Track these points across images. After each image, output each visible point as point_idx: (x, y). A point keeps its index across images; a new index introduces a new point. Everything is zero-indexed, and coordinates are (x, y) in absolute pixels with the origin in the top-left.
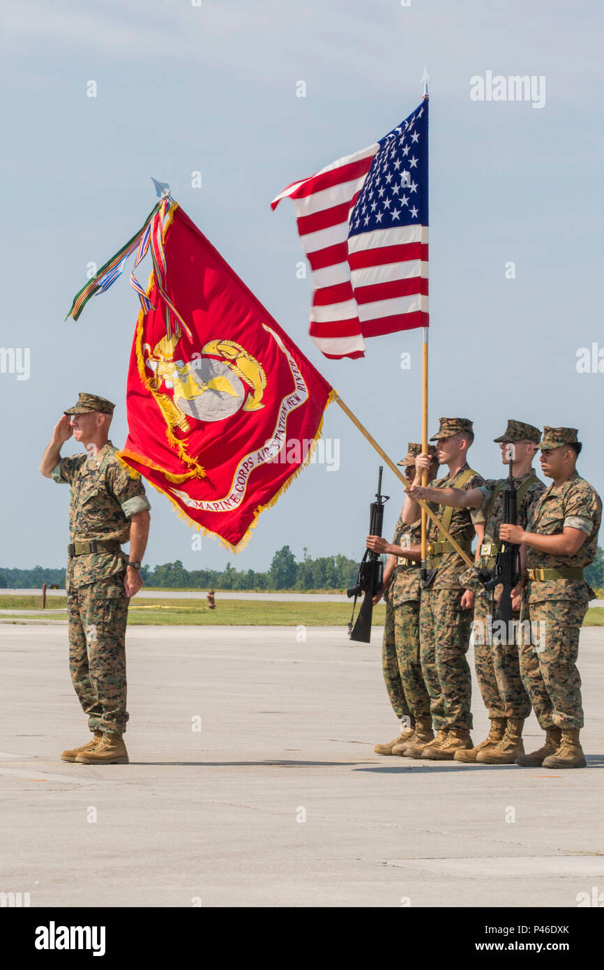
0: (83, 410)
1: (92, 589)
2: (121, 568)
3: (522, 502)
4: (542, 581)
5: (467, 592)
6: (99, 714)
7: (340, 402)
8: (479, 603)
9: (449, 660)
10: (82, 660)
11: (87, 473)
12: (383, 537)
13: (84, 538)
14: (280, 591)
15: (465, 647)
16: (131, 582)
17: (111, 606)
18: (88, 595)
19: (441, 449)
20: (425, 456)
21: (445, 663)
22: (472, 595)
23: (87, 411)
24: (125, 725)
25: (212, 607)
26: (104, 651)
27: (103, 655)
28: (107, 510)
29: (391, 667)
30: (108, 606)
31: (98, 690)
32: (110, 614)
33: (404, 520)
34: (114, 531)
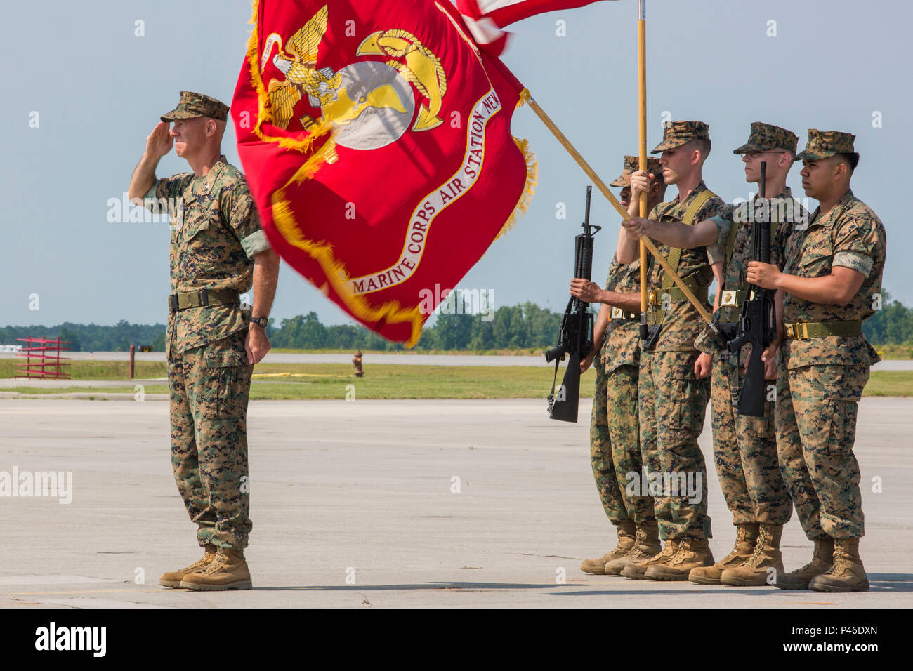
0: (186, 115)
1: (202, 354)
2: (240, 326)
3: (776, 233)
4: (806, 340)
5: (703, 354)
6: (211, 523)
7: (535, 106)
8: (719, 369)
9: (677, 447)
10: (188, 450)
11: (193, 198)
12: (593, 280)
13: (190, 286)
14: (450, 352)
15: (697, 429)
16: (255, 344)
17: (229, 377)
18: (197, 363)
19: (667, 165)
20: (643, 175)
21: (672, 450)
22: (709, 359)
23: (192, 116)
24: (247, 537)
25: (360, 375)
26: (219, 437)
27: (218, 443)
28: (221, 248)
29: (603, 455)
30: (224, 378)
31: (211, 490)
32: (227, 387)
33: (619, 259)
34: (231, 276)
